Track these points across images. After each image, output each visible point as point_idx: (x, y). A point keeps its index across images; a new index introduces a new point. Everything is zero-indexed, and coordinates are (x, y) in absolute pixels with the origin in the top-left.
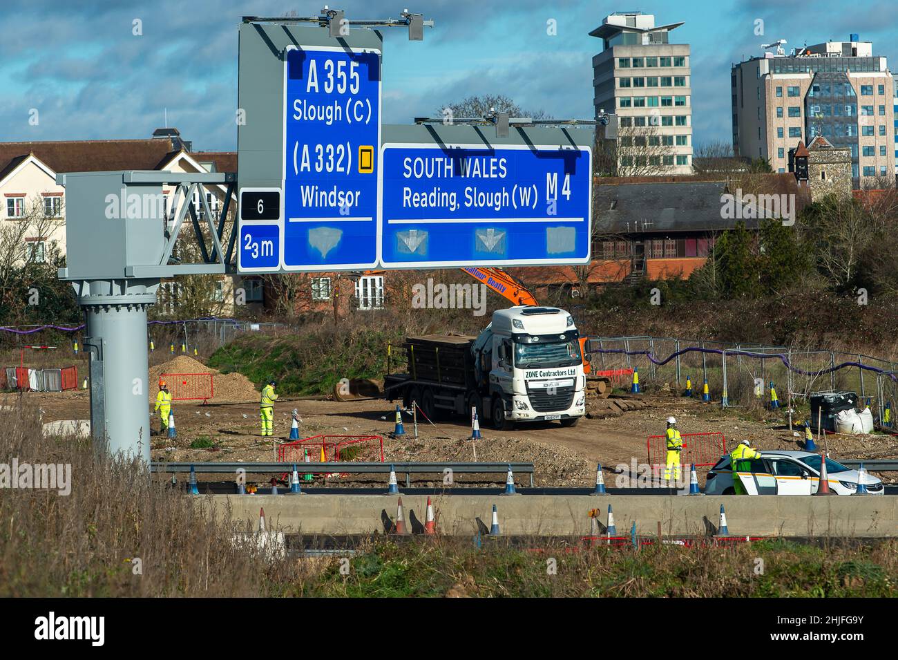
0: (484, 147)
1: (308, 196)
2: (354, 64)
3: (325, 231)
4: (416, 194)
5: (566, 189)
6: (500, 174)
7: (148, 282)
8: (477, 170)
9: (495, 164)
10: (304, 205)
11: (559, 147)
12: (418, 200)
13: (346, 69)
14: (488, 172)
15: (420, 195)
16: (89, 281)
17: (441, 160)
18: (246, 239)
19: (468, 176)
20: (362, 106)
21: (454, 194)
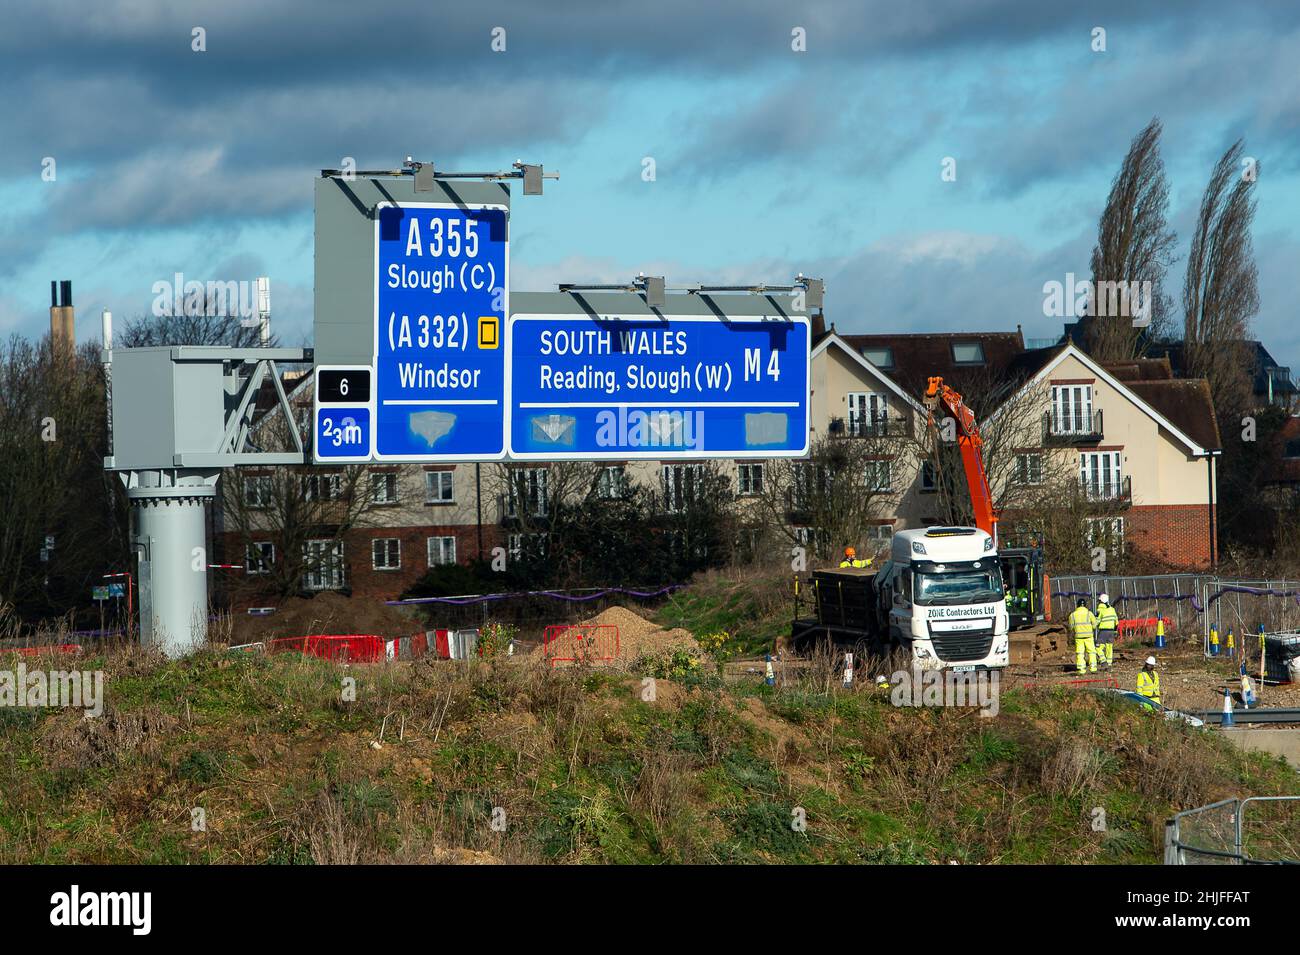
0: (654, 318)
1: (408, 375)
2: (470, 223)
3: (433, 415)
4: (559, 373)
5: (773, 368)
6: (678, 350)
7: (205, 472)
8: (644, 345)
9: (669, 338)
10: (404, 385)
11: (762, 317)
12: (562, 380)
13: (461, 229)
14: (660, 346)
15: (564, 375)
16: (137, 471)
17: (594, 333)
18: (325, 424)
19: (631, 352)
20: (482, 271)
21: (613, 374)
